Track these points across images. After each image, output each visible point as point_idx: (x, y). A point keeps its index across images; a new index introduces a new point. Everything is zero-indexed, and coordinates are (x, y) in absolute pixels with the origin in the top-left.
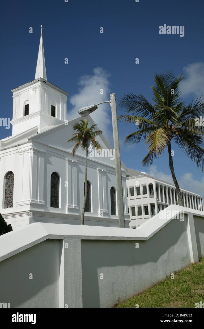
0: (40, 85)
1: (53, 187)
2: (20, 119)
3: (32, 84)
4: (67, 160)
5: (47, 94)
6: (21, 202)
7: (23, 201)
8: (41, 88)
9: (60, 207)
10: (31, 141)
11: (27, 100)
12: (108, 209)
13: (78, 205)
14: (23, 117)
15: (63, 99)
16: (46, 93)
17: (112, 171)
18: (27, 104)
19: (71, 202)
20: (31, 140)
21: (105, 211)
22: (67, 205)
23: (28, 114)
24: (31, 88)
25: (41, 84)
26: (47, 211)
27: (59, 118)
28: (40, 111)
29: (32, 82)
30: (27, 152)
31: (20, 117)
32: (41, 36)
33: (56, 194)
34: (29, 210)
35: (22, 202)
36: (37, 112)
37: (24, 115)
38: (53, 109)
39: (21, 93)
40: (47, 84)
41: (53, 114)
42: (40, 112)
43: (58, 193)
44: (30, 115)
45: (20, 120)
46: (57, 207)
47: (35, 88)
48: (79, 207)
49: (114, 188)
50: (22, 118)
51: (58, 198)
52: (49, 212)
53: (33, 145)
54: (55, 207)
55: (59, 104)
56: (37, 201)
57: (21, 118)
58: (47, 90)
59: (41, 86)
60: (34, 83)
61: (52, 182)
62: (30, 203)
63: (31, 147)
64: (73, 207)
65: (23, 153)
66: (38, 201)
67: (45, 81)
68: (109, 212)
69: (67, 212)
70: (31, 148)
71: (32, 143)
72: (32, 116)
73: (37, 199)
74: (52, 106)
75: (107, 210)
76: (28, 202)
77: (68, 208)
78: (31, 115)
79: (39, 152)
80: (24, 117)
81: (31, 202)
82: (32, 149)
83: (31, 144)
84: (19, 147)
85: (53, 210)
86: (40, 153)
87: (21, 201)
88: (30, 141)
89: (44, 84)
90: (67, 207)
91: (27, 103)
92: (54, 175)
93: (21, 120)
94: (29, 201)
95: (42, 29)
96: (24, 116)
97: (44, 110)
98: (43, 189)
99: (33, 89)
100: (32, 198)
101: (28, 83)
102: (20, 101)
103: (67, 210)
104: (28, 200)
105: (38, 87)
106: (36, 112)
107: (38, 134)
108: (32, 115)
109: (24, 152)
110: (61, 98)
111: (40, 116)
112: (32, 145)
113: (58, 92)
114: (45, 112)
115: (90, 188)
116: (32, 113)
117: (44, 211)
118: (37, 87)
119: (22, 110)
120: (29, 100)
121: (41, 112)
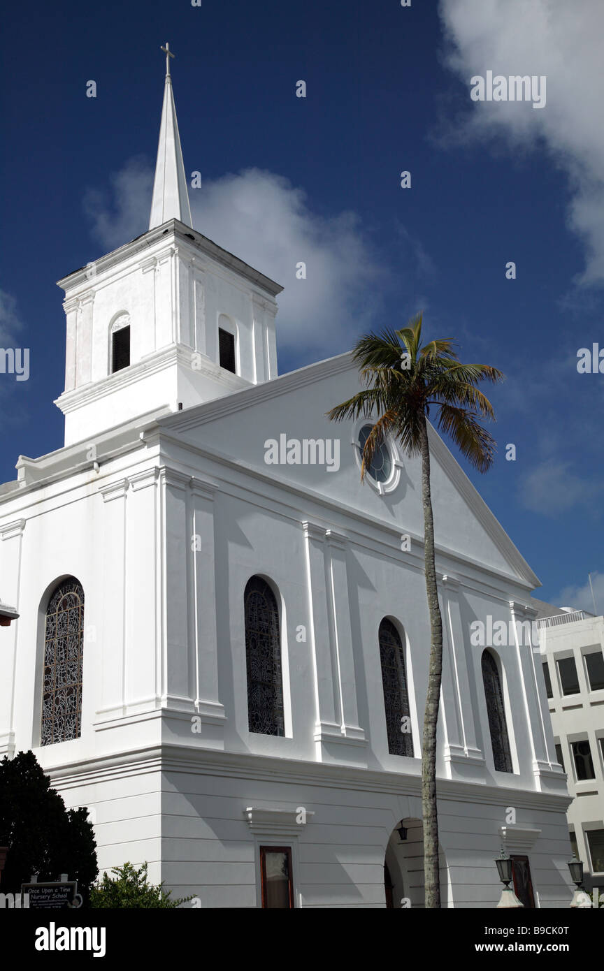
0: (171, 248)
1: (254, 640)
2: (95, 385)
3: (142, 248)
4: (305, 526)
5: (200, 282)
6: (117, 709)
7: (127, 702)
8: (178, 258)
9: (289, 733)
10: (155, 436)
11: (124, 313)
12: (480, 745)
13: (360, 726)
14: (106, 376)
15: (263, 305)
16: (197, 280)
17: (481, 581)
18: (123, 326)
19: (330, 710)
20: (158, 431)
21: (469, 751)
22: (318, 722)
23: (128, 364)
24: (137, 262)
25: (177, 245)
26: (235, 749)
27: (251, 377)
28: (175, 345)
29: (142, 241)
30: (137, 486)
31: (95, 380)
32: (168, 80)
33: (268, 671)
34: (158, 742)
35: (124, 708)
36: (163, 353)
37: (111, 371)
38: (227, 342)
39: (95, 288)
40: (199, 245)
41: (227, 361)
42: (176, 350)
43: (275, 669)
44: (136, 366)
45: (97, 390)
46: (276, 734)
47: (154, 262)
48: (367, 733)
49: (494, 656)
50: (104, 381)
51: (277, 691)
52: (245, 752)
53: (164, 452)
54: (269, 734)
55: (248, 326)
56: (193, 703)
57: (99, 383)
58: (201, 270)
59: (177, 252)
60: (149, 243)
61: (251, 620)
62: (163, 710)
63: (157, 462)
64: (344, 732)
65: (122, 492)
66: (197, 702)
67: (192, 233)
68: (484, 758)
69: (318, 756)
70: (156, 467)
71: (162, 447)
72: (145, 369)
73: (191, 692)
74: (221, 332)
75: (477, 749)
76: (152, 707)
77: (323, 735)
78: (140, 364)
79: (191, 484)
80: (113, 377)
81: (164, 705)
82: (163, 471)
83: (157, 449)
84: (105, 469)
85: (260, 747)
86: (195, 491)
87: (121, 704)
88: (150, 438)
89: (185, 244)
90: (317, 731)
91: (121, 324)
92: (254, 592)
93: (99, 389)
94: (158, 700)
95: (170, 58)
96: (112, 375)
97: (192, 343)
98: (213, 647)
99: (144, 268)
100: (171, 689)
101: (125, 246)
102: (91, 319)
103: (318, 747)
104: (153, 696)
105: (166, 256)
106: (159, 352)
107: (181, 411)
108: (143, 366)
109: (127, 489)
110: (254, 301)
111: (179, 366)
112: (161, 455)
113: (240, 277)
114: (196, 351)
115: (401, 651)
116: (144, 359)
117: (225, 748)
118: (163, 258)
119: (103, 352)
120: (130, 313)
121: (181, 353)
